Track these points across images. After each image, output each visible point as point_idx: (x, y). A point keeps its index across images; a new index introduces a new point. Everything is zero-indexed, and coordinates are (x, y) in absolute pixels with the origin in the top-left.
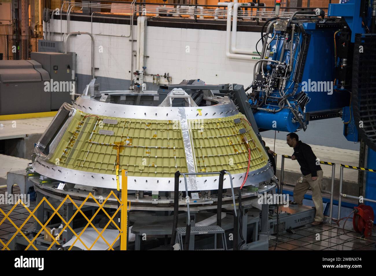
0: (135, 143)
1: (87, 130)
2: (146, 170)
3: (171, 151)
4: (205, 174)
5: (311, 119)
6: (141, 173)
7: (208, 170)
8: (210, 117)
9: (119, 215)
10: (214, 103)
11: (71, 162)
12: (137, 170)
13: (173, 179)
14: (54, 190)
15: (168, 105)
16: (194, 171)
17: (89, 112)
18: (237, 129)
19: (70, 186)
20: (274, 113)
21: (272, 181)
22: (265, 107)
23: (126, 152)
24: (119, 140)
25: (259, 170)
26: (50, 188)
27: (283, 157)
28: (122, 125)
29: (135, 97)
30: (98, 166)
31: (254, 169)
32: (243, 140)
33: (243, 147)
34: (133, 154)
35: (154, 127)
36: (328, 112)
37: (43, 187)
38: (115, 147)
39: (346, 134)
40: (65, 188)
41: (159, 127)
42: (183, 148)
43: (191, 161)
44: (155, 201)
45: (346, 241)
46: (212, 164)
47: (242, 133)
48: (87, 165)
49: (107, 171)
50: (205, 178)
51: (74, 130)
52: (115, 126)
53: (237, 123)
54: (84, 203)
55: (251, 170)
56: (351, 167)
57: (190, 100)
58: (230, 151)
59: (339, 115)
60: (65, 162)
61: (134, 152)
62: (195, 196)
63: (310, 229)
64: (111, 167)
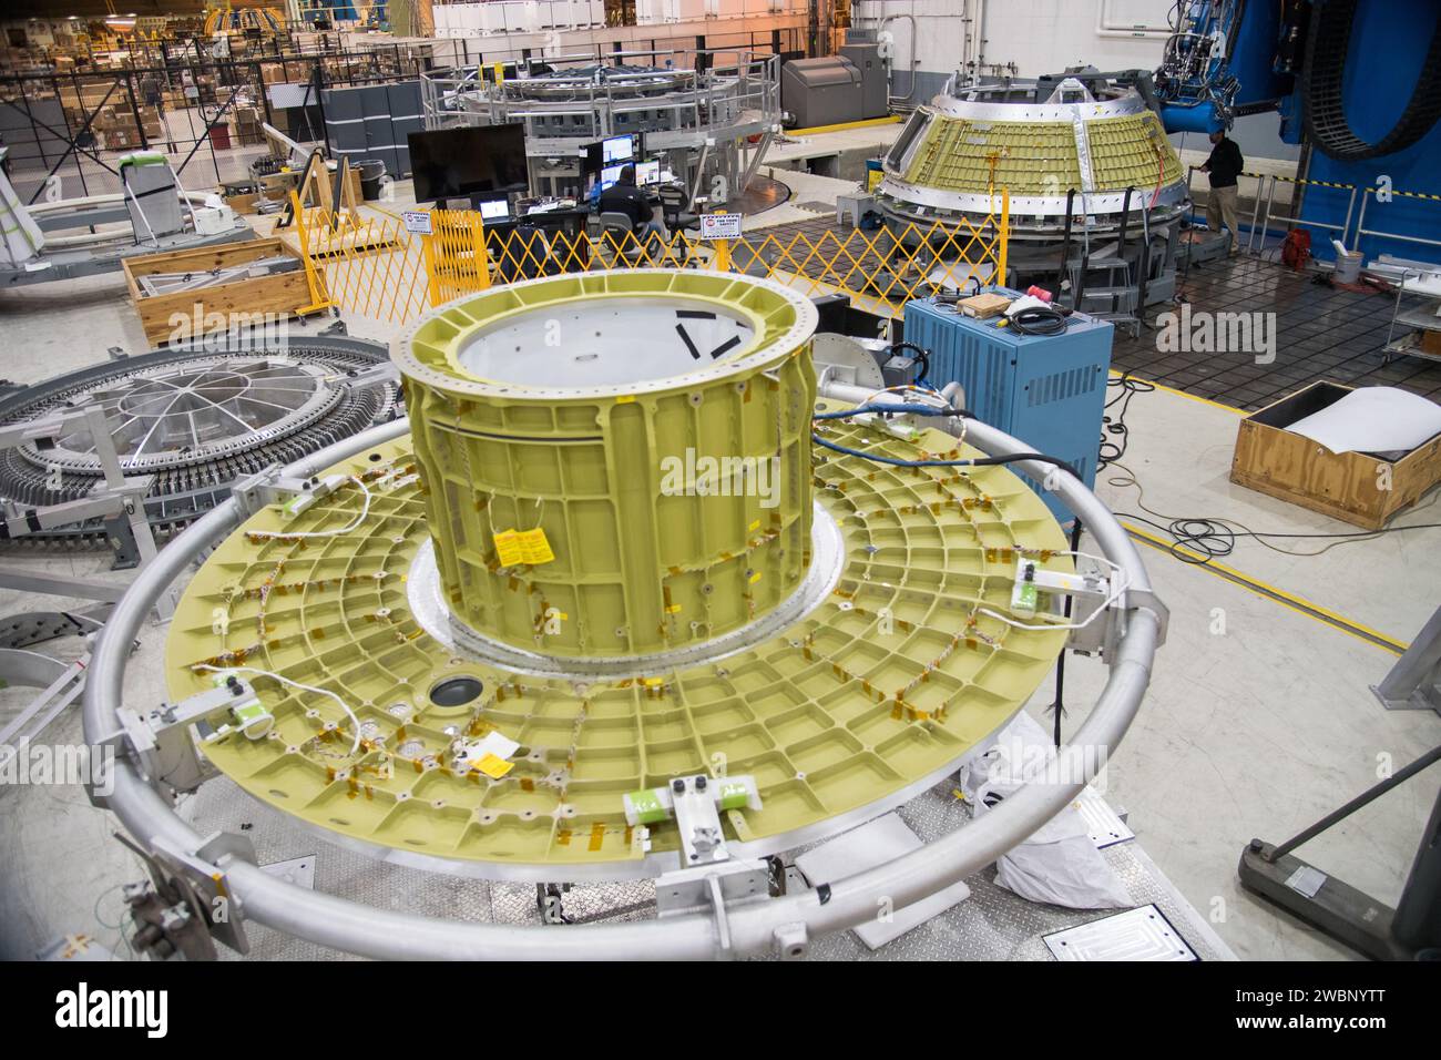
0: (1013, 154)
1: (951, 139)
2: (1028, 188)
3: (1061, 163)
4: (1104, 191)
5: (1239, 115)
6: (1022, 192)
7: (1108, 187)
8: (1112, 116)
9: (997, 247)
10: (1110, 97)
11: (932, 180)
12: (1016, 188)
13: (1064, 200)
14: (911, 215)
15: (1057, 101)
16: (1090, 189)
17: (953, 116)
18: (1146, 131)
19: (930, 210)
20: (1190, 108)
21: (1186, 200)
22: (1178, 100)
23: (1003, 165)
24: (992, 150)
25: (1172, 186)
26: (906, 213)
27: (1191, 168)
28: (997, 130)
29: (1003, 93)
30: (967, 185)
31: (1166, 185)
32: (1154, 146)
33: (1153, 155)
34: (1012, 167)
35: (1038, 131)
36: (1260, 105)
37: (897, 212)
38: (988, 159)
39: (1282, 134)
40: (925, 213)
41: (1045, 131)
42: (1076, 159)
43: (1086, 174)
44: (1039, 228)
45: (1272, 277)
46: (1114, 178)
47: (1153, 136)
48: (952, 183)
49: (978, 191)
50: (1104, 197)
51: (934, 140)
52: (988, 132)
53: (1146, 122)
54: (956, 232)
55: (1162, 186)
56: (1286, 179)
57: (1086, 94)
58: (1137, 161)
59: (1276, 108)
60: (923, 179)
61: (1012, 166)
62: (1091, 221)
63: (1224, 263)
64: (983, 186)
